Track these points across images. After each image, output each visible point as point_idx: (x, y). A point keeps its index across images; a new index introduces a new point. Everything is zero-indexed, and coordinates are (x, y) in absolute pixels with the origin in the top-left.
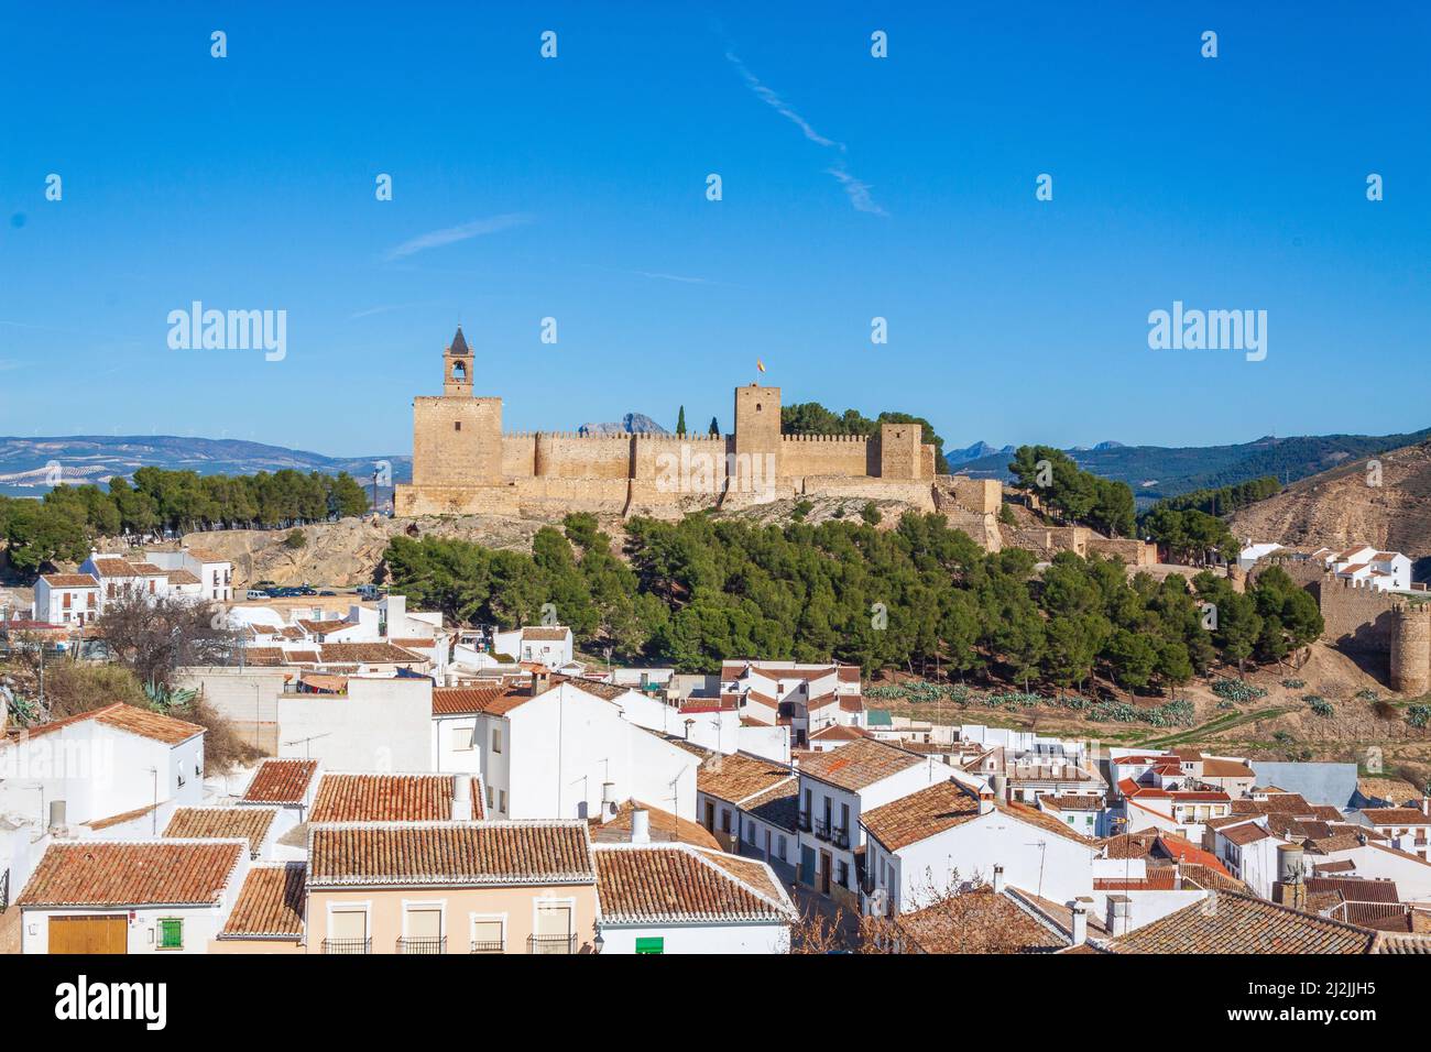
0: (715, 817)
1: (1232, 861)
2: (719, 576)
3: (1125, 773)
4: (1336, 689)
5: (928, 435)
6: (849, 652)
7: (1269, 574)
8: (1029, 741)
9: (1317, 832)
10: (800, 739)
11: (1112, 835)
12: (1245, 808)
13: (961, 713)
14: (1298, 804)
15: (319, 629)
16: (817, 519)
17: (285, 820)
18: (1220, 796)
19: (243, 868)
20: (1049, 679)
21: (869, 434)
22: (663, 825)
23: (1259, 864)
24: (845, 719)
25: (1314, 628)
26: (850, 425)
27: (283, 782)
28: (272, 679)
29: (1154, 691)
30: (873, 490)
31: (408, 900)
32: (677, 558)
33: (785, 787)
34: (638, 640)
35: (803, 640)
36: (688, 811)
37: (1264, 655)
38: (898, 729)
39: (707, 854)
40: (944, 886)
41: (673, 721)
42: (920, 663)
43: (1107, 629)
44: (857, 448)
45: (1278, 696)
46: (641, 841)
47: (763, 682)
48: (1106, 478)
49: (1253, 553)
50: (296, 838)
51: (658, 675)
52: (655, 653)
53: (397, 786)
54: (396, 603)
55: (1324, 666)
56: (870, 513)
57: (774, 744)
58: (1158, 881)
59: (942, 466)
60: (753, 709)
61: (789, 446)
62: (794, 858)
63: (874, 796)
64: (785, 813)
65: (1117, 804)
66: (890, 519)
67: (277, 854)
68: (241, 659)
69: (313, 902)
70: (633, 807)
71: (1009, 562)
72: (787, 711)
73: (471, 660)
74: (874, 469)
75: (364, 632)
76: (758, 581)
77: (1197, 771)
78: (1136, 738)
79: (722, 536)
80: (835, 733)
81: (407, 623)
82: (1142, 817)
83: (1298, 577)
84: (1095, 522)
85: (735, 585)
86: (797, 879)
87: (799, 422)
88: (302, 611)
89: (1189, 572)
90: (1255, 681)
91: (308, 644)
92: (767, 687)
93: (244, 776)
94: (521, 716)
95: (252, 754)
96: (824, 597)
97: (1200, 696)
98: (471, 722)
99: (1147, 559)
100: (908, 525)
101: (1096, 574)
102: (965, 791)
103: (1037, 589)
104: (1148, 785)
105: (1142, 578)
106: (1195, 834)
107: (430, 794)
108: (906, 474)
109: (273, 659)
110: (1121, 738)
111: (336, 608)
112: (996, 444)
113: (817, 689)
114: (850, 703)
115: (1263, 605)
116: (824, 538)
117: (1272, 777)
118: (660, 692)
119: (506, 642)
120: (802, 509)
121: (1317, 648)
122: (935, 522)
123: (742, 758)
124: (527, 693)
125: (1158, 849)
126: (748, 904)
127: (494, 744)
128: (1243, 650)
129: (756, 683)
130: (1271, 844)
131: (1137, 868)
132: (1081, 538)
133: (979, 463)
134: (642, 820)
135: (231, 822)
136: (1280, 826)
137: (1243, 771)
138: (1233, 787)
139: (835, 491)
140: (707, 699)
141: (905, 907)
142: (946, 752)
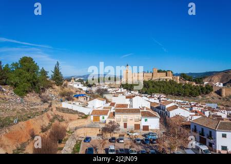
0: (152, 108)
1: (204, 113)
2: (152, 86)
3: (192, 104)
4: (215, 96)
5: (172, 72)
6: (164, 93)
7: (207, 85)
8: (183, 101)
9: (213, 111)
10: (160, 101)
11: (191, 110)
12: (205, 108)
13: (176, 99)
14: (211, 108)
15: (116, 91)
16: (161, 80)
17: (113, 108)
18: (202, 107)
19: (109, 112)
20: (184, 95)
21: (166, 72)
22: (147, 109)
23: (207, 114)
24: (164, 99)
25: (212, 90)
26: (164, 71)
27: (113, 104)
28: (112, 95)
29: (195, 96)
30: (166, 78)
31: (124, 115)
32: (148, 84)
33: (159, 105)
34: (144, 92)
35: (160, 92)
36: (149, 107)
37: (207, 93)
38: (169, 100)
39: (151, 111)
40: (174, 115)
41: (148, 99)
42: (172, 94)
43: (190, 91)
44: (165, 74)
45: (208, 97)
46: (145, 110)
47: (156, 96)
48: (190, 76)
49: (205, 83)
50: (114, 109)
51: (146, 95)
52: (146, 93)
53: (123, 105)
54: (122, 88)
55: (213, 94)
56: (166, 80)
57: (157, 101)
58: (196, 115)
59: (173, 75)
60: (155, 98)
61: (158, 74)
62: (160, 112)
63: (167, 106)
64: (159, 108)
65: (192, 107)
66: (168, 80)
67: (112, 111)
68: (109, 94)
69: (115, 115)
70: (144, 107)
71: (180, 84)
72: (158, 98)
73: (129, 93)
74: (166, 76)
75: (119, 91)
76: (155, 86)
77: (200, 104)
78: (194, 101)
79: (152, 82)
80: (163, 100)
81: (123, 90)
82: (194, 109)
83: (210, 85)
84: (189, 80)
85: (153, 87)
86: (160, 114)
87: (159, 71)
88: (114, 89)
89: (199, 85)
90: (206, 96)
91: (115, 92)
92: (157, 96)
93: (109, 104)
94: (134, 99)
95: (110, 102)
96: (162, 88)
97: (200, 97)
98: (129, 99)
99: (194, 84)
100: (170, 81)
101: (189, 85)
102: (176, 106)
103: (183, 87)
104: (195, 106)
105: (194, 86)
106: (200, 110)
107: (126, 106)
108: (170, 76)
109: (112, 93)
110: (192, 101)
111: (117, 89)
112: (179, 73)
113: (161, 96)
114: (165, 98)
115: (207, 88)
116: (162, 82)
117: (208, 105)
118: (146, 96)
119: (132, 92)
120: (160, 79)
121: (213, 92)
122: (173, 80)
123: (154, 102)
124: (134, 96)
125: (196, 112)
126: (155, 116)
127: (131, 101)
128: (205, 93)
129: (155, 96)
130: (208, 112)
131: (194, 114)
132: (187, 82)
133: (177, 75)
134: (145, 108)
135: (108, 108)
136: (209, 110)
137: (205, 104)
138: (204, 106)
139: (163, 78)
140: (151, 97)
141: (171, 117)
142: (174, 102)
